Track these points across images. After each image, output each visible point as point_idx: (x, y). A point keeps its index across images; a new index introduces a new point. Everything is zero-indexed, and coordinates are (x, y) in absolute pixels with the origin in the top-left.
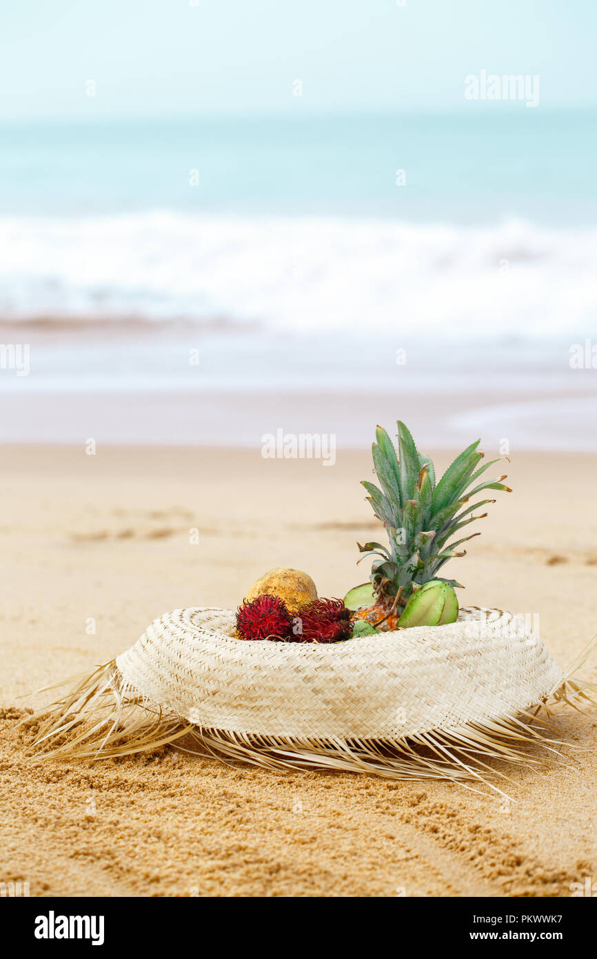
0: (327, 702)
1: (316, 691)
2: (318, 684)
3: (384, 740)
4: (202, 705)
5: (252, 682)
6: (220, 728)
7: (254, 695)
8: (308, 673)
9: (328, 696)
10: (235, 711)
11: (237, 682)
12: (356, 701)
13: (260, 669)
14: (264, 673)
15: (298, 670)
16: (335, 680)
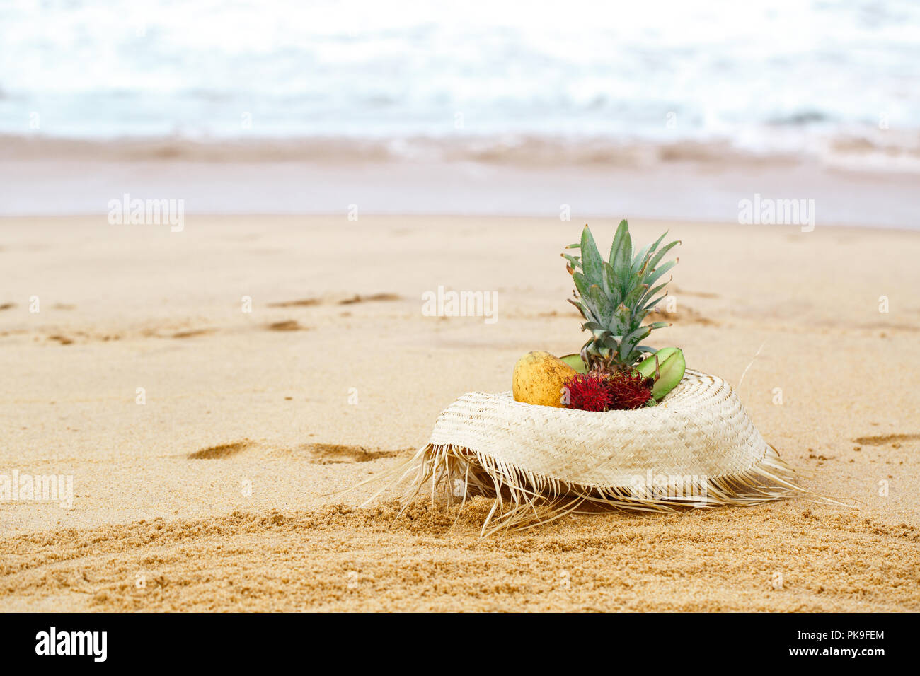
0: (695, 453)
1: (688, 445)
2: (689, 439)
3: (731, 477)
4: (599, 470)
5: (644, 444)
6: (620, 487)
7: (645, 455)
8: (681, 431)
9: (696, 448)
10: (629, 470)
11: (630, 446)
12: (713, 449)
13: (647, 433)
14: (651, 435)
15: (673, 430)
16: (699, 434)
